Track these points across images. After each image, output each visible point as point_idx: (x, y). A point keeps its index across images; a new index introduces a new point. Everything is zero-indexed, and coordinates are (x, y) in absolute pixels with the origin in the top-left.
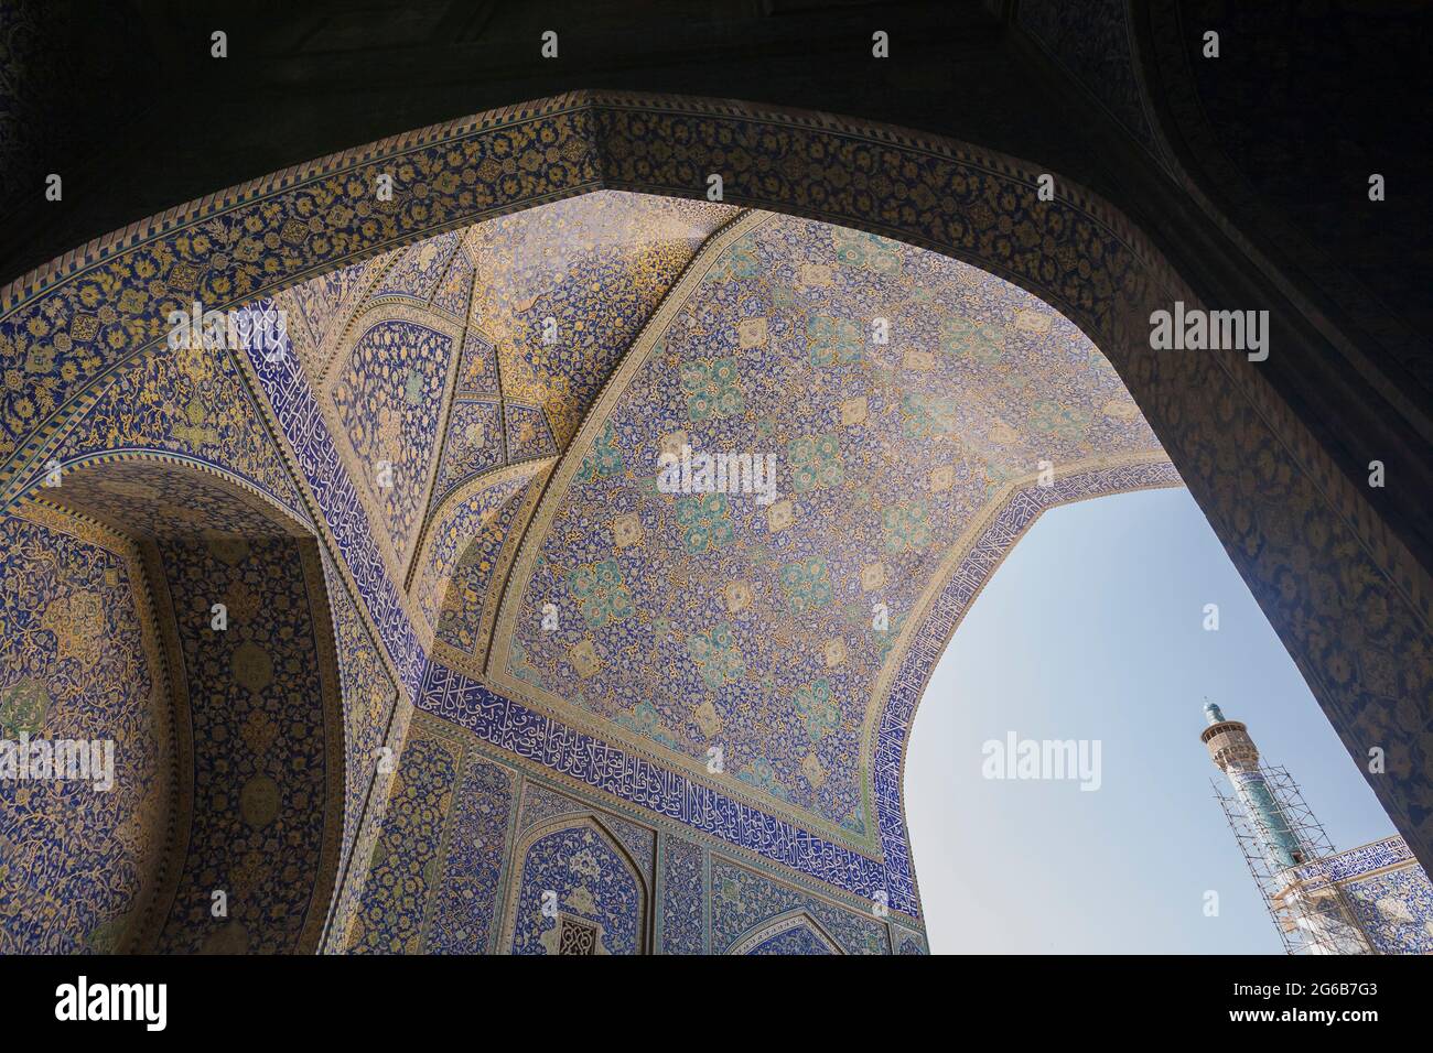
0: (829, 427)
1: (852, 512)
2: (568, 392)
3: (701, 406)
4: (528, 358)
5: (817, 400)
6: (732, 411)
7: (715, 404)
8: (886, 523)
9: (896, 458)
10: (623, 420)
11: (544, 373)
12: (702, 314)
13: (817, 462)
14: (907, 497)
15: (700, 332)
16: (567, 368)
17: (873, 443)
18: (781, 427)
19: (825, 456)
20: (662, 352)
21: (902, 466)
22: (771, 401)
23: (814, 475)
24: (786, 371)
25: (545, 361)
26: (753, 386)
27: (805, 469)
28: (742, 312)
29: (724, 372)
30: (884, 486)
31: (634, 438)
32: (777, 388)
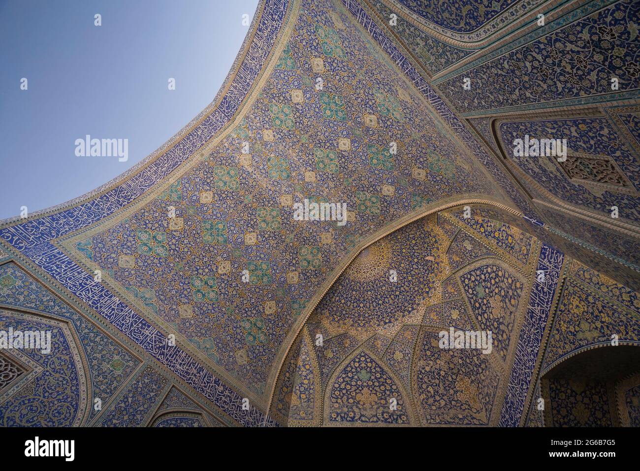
0: (321, 173)
1: (310, 133)
2: (426, 225)
3: (374, 199)
4: (436, 242)
5: (326, 185)
6: (362, 193)
7: (368, 198)
8: (292, 121)
9: (290, 151)
10: (407, 208)
11: (432, 234)
12: (368, 228)
13: (326, 161)
14: (284, 131)
15: (370, 223)
16: (423, 231)
17: (301, 161)
18: (342, 180)
19: (322, 162)
20: (385, 222)
21: (287, 147)
22: (345, 191)
23: (328, 156)
24: (338, 200)
25: (431, 238)
26: (352, 199)
27: (332, 160)
28: (353, 224)
29: (363, 208)
30: (295, 140)
31: (404, 200)
32: (342, 195)
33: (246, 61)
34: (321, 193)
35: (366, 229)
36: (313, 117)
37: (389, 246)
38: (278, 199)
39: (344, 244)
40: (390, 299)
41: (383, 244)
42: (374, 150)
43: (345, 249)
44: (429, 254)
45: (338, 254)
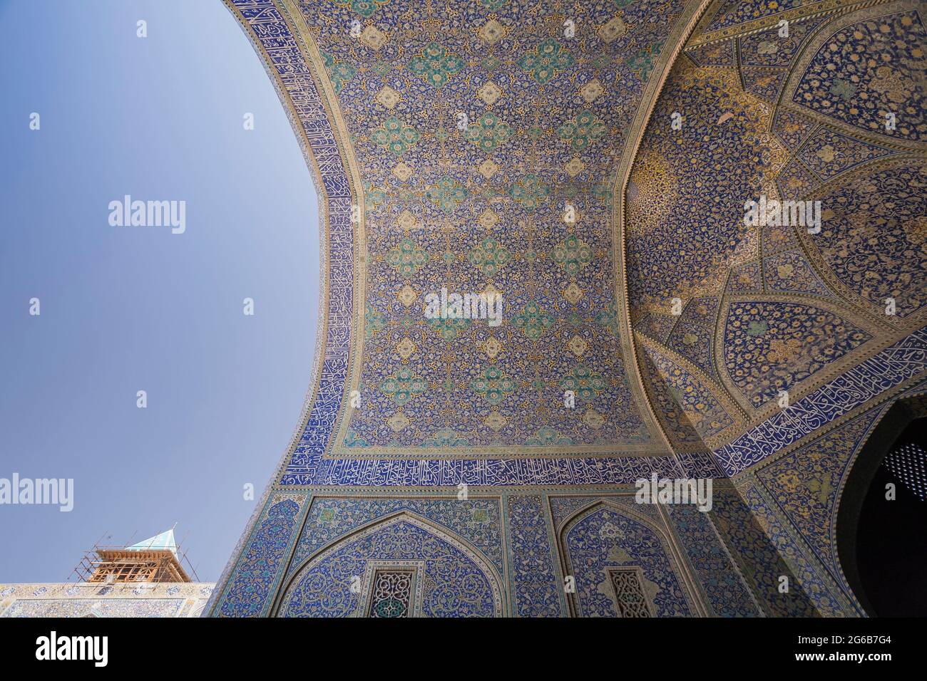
33: (304, 121)
34: (518, 174)
35: (607, 163)
36: (427, 101)
37: (655, 154)
38: (478, 226)
39: (597, 204)
40: (713, 215)
41: (645, 160)
42: (528, 62)
43: (603, 208)
44: (719, 114)
45: (602, 222)
